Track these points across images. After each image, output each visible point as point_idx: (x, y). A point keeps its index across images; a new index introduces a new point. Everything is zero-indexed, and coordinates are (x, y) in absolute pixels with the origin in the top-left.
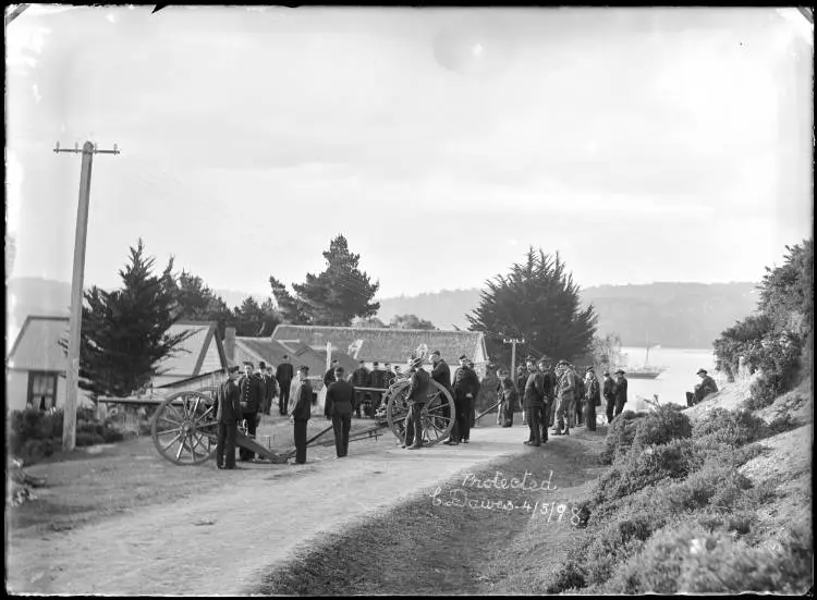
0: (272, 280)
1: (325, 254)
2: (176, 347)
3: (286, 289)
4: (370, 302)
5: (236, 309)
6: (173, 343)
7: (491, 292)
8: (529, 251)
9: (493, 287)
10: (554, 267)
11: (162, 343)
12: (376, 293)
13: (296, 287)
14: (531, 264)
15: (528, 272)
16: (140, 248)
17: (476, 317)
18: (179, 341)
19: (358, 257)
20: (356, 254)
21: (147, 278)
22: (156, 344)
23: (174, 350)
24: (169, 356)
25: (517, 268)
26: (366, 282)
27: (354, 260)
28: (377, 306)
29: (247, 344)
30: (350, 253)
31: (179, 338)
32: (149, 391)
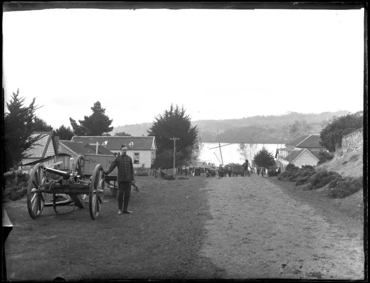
0: (71, 119)
1: (91, 108)
2: (35, 143)
3: (76, 122)
4: (110, 126)
5: (57, 130)
6: (34, 141)
7: (156, 121)
8: (171, 105)
9: (157, 119)
10: (181, 111)
11: (27, 141)
12: (112, 123)
13: (80, 121)
14: (172, 110)
15: (171, 113)
16: (18, 92)
17: (151, 131)
18: (36, 140)
19: (105, 110)
20: (104, 108)
21: (21, 107)
22: (24, 141)
23: (34, 145)
24: (31, 148)
25: (166, 112)
26: (108, 119)
27: (103, 111)
28: (112, 128)
29: (63, 143)
30: (102, 108)
31: (37, 139)
32: (20, 168)
